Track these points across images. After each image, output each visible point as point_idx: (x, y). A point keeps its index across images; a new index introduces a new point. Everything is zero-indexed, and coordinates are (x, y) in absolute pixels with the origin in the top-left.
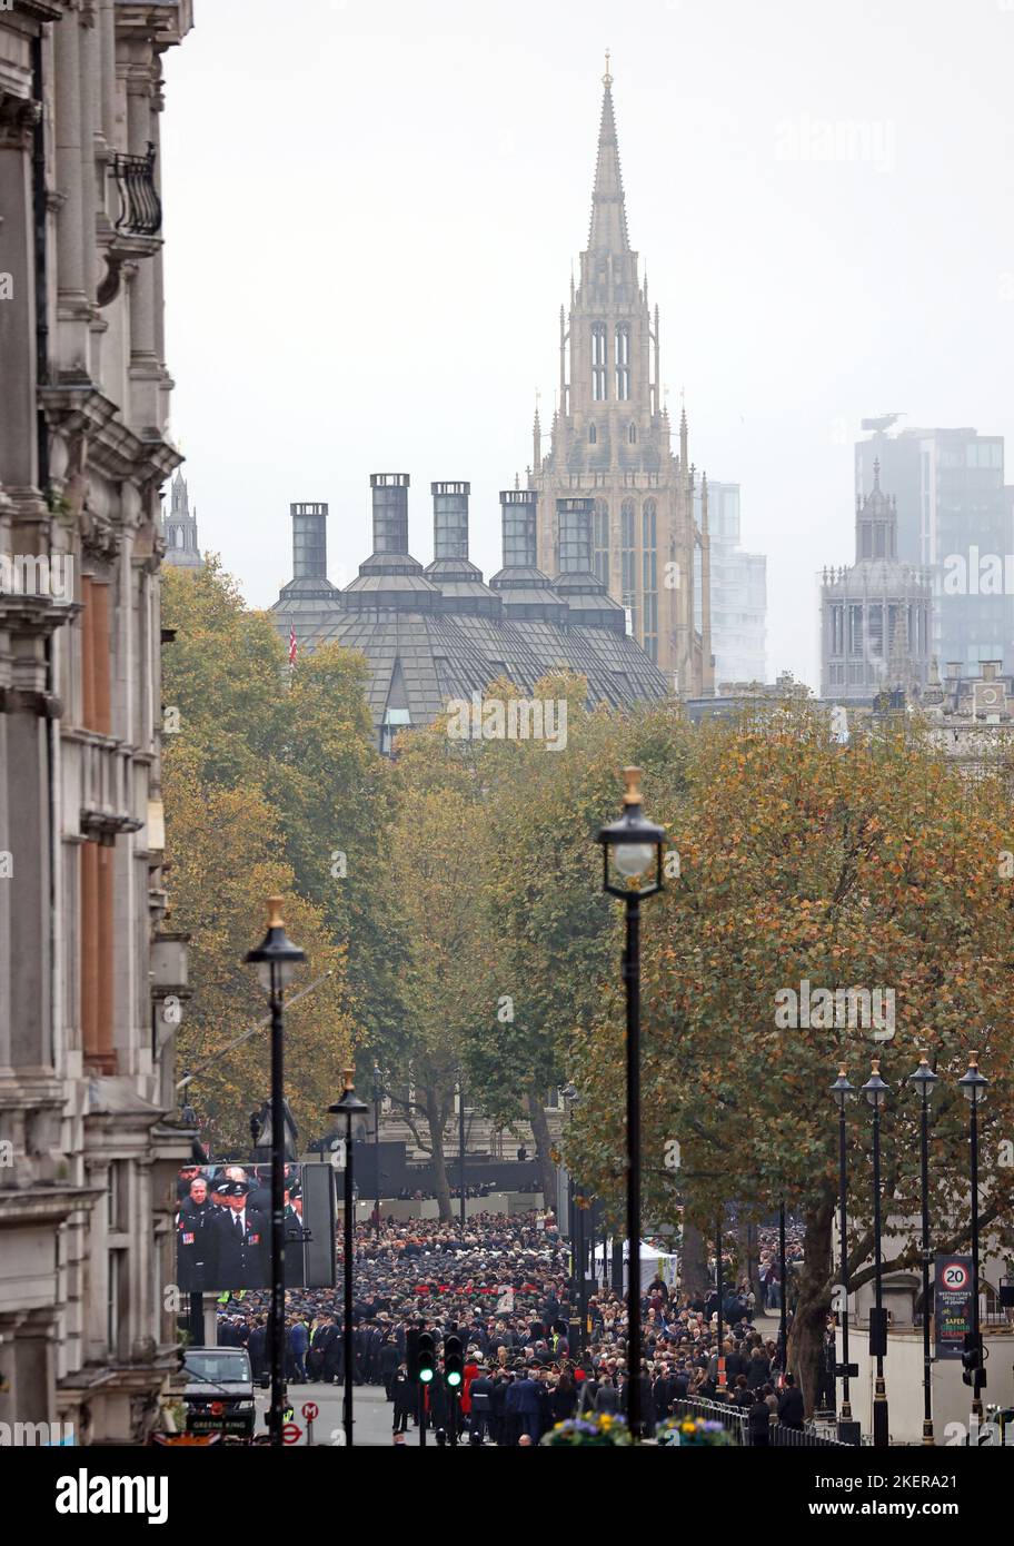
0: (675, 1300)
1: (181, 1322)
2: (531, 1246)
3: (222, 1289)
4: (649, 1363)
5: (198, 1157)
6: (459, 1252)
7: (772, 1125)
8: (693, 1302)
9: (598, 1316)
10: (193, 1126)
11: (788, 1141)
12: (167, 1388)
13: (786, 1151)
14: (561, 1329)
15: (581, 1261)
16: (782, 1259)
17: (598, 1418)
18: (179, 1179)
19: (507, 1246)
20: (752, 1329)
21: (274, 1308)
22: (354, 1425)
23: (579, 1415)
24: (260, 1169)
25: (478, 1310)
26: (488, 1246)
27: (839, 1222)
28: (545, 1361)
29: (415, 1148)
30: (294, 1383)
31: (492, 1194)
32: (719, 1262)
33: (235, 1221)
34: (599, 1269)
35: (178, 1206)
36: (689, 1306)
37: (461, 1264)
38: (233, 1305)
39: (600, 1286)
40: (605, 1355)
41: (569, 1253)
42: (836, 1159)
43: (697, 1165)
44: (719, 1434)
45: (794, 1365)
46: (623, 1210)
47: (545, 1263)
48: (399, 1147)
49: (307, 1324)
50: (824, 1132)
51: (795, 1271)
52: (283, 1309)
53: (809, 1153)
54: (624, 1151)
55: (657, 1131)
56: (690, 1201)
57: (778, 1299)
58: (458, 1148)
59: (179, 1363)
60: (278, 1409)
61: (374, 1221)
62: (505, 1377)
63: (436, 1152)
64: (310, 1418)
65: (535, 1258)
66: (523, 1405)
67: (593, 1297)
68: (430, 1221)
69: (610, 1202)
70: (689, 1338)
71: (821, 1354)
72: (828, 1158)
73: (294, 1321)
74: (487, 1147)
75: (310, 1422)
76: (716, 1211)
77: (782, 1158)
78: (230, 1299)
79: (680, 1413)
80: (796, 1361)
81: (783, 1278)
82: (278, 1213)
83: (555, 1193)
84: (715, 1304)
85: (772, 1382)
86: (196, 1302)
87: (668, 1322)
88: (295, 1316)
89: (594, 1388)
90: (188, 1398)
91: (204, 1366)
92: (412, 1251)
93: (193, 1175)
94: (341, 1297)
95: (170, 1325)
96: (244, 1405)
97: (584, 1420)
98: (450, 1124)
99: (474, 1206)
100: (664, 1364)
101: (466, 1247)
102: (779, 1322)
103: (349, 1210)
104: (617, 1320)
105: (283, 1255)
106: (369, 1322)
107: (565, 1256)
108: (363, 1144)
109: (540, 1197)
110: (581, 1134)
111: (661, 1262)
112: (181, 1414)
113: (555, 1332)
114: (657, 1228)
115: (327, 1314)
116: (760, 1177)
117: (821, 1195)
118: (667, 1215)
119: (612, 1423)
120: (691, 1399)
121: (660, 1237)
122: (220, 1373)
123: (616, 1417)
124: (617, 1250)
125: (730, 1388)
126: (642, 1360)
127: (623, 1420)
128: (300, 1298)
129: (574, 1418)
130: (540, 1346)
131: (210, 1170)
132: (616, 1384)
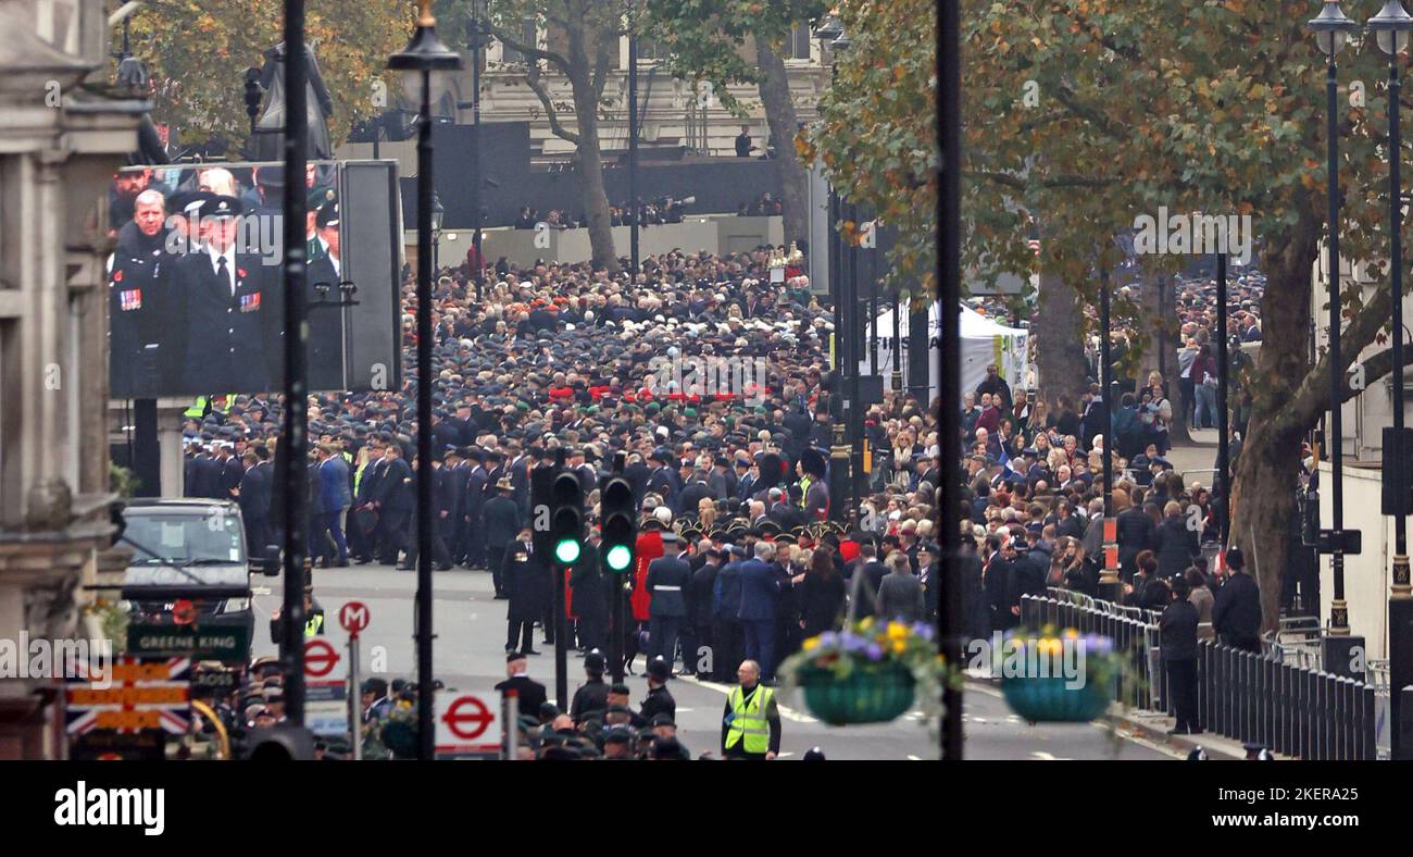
0: (1024, 413)
1: (118, 454)
2: (760, 313)
3: (193, 393)
4: (977, 528)
5: (149, 151)
6: (628, 325)
7: (1204, 91)
8: (1058, 416)
9: (883, 442)
10: (138, 92)
11: (1232, 120)
12: (91, 574)
13: (1229, 138)
14: (815, 466)
15: (853, 343)
16: (1222, 337)
17: (884, 630)
18: (113, 191)
19: (716, 312)
20: (1166, 466)
21: (288, 426)
22: (436, 644)
23: (848, 624)
24: (262, 173)
25: (663, 430)
26: (681, 313)
27: (1325, 269)
28: (785, 524)
29: (547, 133)
30: (325, 565)
31: (689, 219)
32: (1105, 344)
33: (216, 267)
34: (884, 354)
35: (113, 241)
36: (1051, 423)
37: (632, 348)
38: (214, 423)
39: (888, 387)
40: (896, 515)
41: (830, 326)
42: (1320, 154)
43: (1065, 164)
44: (1105, 660)
45: (1244, 533)
46: (929, 248)
47: (785, 345)
48: (517, 132)
49: (348, 457)
50: (1297, 104)
51: (1245, 360)
52: (305, 431)
53: (1272, 143)
54: (930, 139)
55: (992, 102)
56: (1051, 231)
57: (1214, 411)
58: (626, 133)
59: (113, 529)
60: (296, 612)
61: (472, 269)
62: (713, 553)
63: (586, 141)
64: (354, 629)
65: (767, 335)
66: (745, 606)
67: (875, 408)
68: (575, 268)
69: (905, 234)
70: (1050, 484)
71: (1293, 513)
72: (1307, 154)
73: (325, 452)
74: (679, 132)
75: (354, 637)
76: (1099, 250)
77: (1220, 151)
78: (207, 410)
79: (1032, 623)
80: (1246, 524)
81: (1223, 372)
82: (296, 253)
83: (804, 217)
84: (1098, 421)
85: (1203, 564)
86: (146, 415)
87: (1012, 453)
88: (326, 441)
89: (875, 574)
90: (130, 593)
91: (159, 533)
92: (540, 323)
93: (140, 182)
94: (411, 406)
95: (98, 459)
96: (233, 605)
97: (857, 633)
98: (611, 89)
99: (656, 241)
100: (1004, 530)
101: (641, 315)
102: (1215, 453)
103: (425, 248)
104: (919, 449)
105: (304, 330)
106: (462, 454)
107: (823, 332)
108: (451, 126)
109: (776, 223)
110: (851, 108)
111: (999, 344)
112: (116, 622)
113: (805, 470)
114: (991, 281)
115: (385, 439)
116: (1181, 187)
117: (1292, 219)
118: (1010, 257)
119: (909, 639)
120: (1054, 595)
121: (997, 297)
122: (188, 547)
123: (917, 628)
124: (919, 320)
125: (1126, 573)
126: (965, 523)
127: (928, 633)
128: (336, 409)
129: (839, 629)
130: (777, 497)
131: (170, 173)
132: (915, 568)
